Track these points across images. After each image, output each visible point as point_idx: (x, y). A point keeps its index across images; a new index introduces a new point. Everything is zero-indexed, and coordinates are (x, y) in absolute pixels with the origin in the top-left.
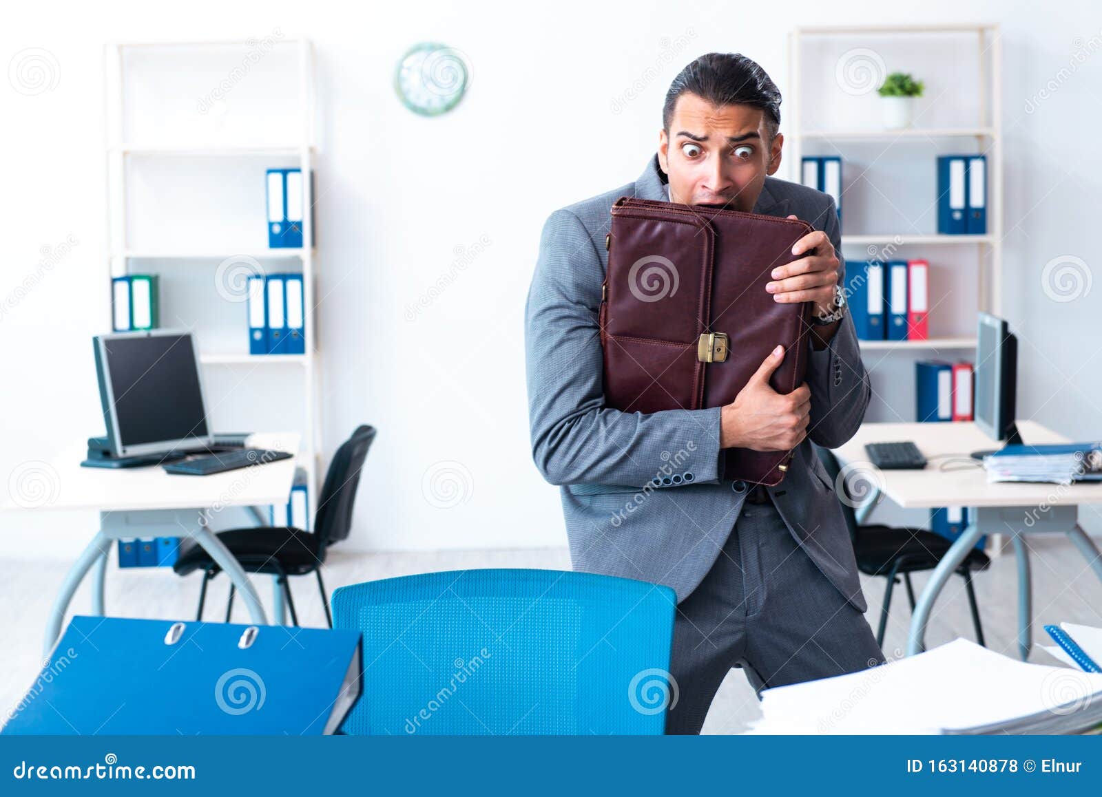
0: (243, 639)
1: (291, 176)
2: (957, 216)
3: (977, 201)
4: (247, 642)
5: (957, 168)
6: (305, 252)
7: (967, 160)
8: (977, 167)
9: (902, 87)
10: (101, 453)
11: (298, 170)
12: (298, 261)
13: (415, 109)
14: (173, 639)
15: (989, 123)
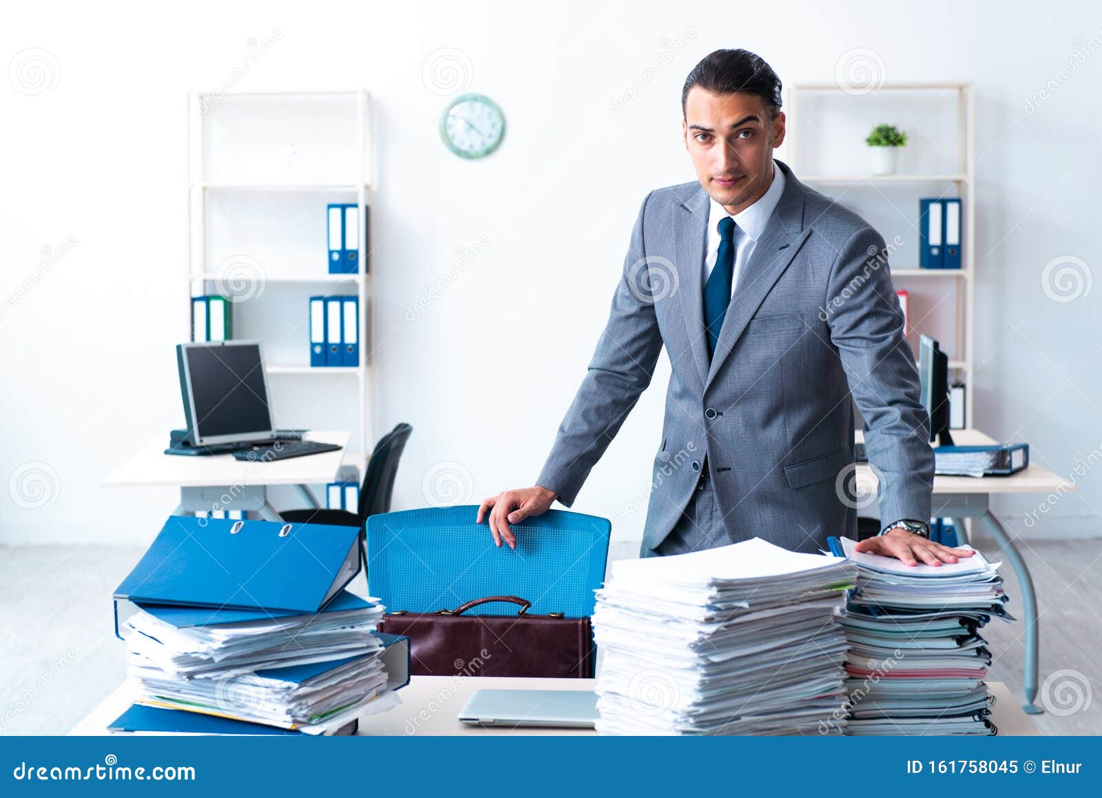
0: (282, 531)
1: (349, 211)
2: (935, 252)
3: (952, 239)
4: (284, 533)
5: (935, 210)
6: (360, 278)
7: (944, 203)
8: (953, 209)
9: (887, 138)
10: (181, 443)
11: (355, 206)
12: (354, 285)
13: (460, 153)
14: (235, 531)
15: (965, 170)
